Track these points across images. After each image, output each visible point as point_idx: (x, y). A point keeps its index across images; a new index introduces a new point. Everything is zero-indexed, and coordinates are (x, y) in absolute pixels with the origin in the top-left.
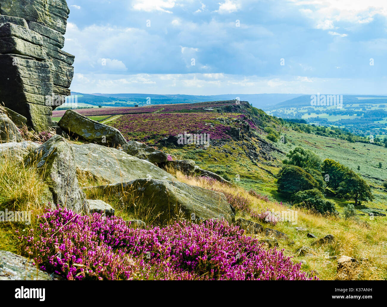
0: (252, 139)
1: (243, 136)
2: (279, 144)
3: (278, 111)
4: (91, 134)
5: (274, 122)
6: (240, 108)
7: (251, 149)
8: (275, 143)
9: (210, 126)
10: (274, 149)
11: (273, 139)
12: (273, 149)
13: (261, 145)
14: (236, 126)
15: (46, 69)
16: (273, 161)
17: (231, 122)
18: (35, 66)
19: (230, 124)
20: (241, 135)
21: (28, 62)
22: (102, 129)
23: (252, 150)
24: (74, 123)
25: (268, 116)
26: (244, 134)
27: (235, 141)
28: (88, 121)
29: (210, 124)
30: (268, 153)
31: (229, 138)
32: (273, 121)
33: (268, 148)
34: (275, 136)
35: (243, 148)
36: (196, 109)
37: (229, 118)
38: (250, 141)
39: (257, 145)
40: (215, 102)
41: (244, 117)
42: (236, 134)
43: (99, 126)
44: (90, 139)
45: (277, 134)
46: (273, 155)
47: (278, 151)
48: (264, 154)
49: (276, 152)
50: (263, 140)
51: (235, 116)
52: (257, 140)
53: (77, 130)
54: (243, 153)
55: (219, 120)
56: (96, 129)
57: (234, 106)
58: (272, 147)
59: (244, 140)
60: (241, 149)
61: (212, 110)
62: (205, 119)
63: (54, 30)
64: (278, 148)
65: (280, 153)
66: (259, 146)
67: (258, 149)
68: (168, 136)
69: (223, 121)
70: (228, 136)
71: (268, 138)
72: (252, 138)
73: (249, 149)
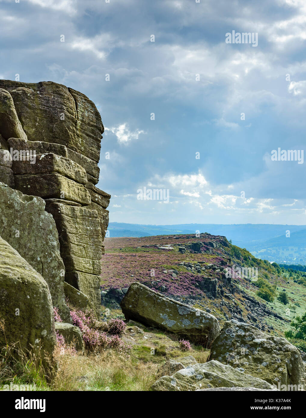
0: (235, 296)
1: (222, 292)
2: (276, 306)
3: (269, 251)
4: (175, 322)
5: (266, 270)
6: (213, 247)
7: (234, 312)
8: (269, 303)
9: (171, 275)
10: (269, 313)
11: (266, 297)
12: (267, 312)
13: (250, 307)
14: (211, 276)
15: (94, 219)
16: (269, 331)
17: (204, 269)
18: (82, 216)
19: (202, 272)
20: (220, 289)
21: (73, 210)
22: (190, 315)
23: (236, 314)
24: (146, 304)
25: (257, 260)
26: (223, 288)
27: (210, 298)
28: (167, 302)
29: (172, 271)
30: (261, 319)
31: (200, 295)
32: (263, 268)
33: (260, 312)
34: (270, 293)
35: (222, 310)
36: (146, 247)
37: (199, 263)
38: (233, 300)
39: (243, 306)
40: (174, 236)
41: (222, 261)
42: (211, 287)
43: (185, 310)
44: (175, 330)
45: (272, 288)
46: (268, 322)
47: (276, 316)
48: (255, 320)
49: (273, 318)
50: (251, 298)
51: (209, 259)
52: (242, 299)
53: (153, 315)
54: (223, 319)
55: (185, 265)
56: (180, 315)
57: (204, 243)
58: (266, 310)
59: (223, 297)
60: (220, 312)
61: (171, 248)
62: (163, 263)
63: (88, 159)
64: (275, 312)
65: (279, 319)
66: (246, 308)
67: (245, 313)
68: (108, 289)
69: (191, 267)
70: (199, 290)
71: (259, 294)
72: (235, 294)
73: (231, 312)
